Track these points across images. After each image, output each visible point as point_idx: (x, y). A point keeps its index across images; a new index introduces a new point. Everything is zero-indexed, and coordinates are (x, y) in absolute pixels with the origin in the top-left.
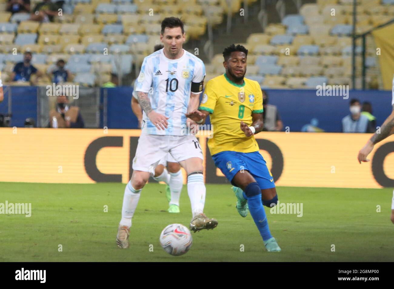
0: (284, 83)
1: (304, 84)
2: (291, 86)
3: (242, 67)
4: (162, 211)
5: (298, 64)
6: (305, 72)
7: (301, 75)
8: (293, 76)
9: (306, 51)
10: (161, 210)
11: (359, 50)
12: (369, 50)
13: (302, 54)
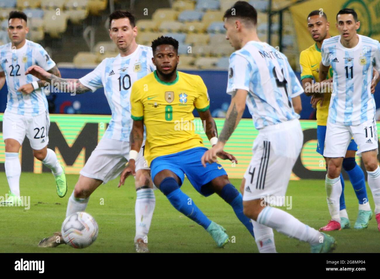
0: (192, 64)
1: (214, 65)
2: (200, 67)
3: (169, 63)
4: (57, 204)
5: (208, 42)
6: (215, 52)
7: (212, 55)
8: (203, 55)
9: (217, 28)
10: (56, 202)
11: (275, 27)
12: (287, 27)
13: (213, 32)
